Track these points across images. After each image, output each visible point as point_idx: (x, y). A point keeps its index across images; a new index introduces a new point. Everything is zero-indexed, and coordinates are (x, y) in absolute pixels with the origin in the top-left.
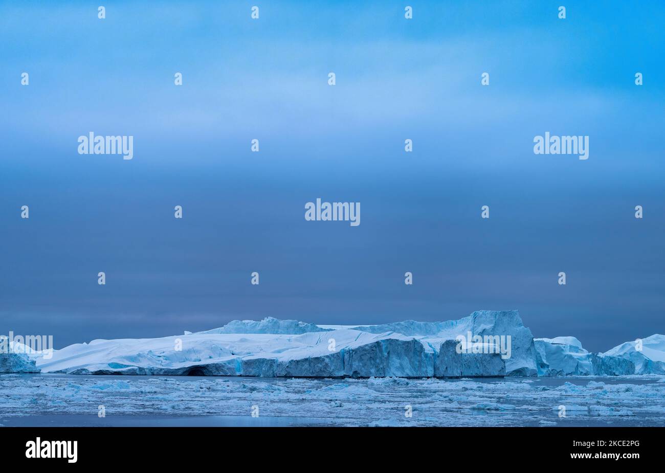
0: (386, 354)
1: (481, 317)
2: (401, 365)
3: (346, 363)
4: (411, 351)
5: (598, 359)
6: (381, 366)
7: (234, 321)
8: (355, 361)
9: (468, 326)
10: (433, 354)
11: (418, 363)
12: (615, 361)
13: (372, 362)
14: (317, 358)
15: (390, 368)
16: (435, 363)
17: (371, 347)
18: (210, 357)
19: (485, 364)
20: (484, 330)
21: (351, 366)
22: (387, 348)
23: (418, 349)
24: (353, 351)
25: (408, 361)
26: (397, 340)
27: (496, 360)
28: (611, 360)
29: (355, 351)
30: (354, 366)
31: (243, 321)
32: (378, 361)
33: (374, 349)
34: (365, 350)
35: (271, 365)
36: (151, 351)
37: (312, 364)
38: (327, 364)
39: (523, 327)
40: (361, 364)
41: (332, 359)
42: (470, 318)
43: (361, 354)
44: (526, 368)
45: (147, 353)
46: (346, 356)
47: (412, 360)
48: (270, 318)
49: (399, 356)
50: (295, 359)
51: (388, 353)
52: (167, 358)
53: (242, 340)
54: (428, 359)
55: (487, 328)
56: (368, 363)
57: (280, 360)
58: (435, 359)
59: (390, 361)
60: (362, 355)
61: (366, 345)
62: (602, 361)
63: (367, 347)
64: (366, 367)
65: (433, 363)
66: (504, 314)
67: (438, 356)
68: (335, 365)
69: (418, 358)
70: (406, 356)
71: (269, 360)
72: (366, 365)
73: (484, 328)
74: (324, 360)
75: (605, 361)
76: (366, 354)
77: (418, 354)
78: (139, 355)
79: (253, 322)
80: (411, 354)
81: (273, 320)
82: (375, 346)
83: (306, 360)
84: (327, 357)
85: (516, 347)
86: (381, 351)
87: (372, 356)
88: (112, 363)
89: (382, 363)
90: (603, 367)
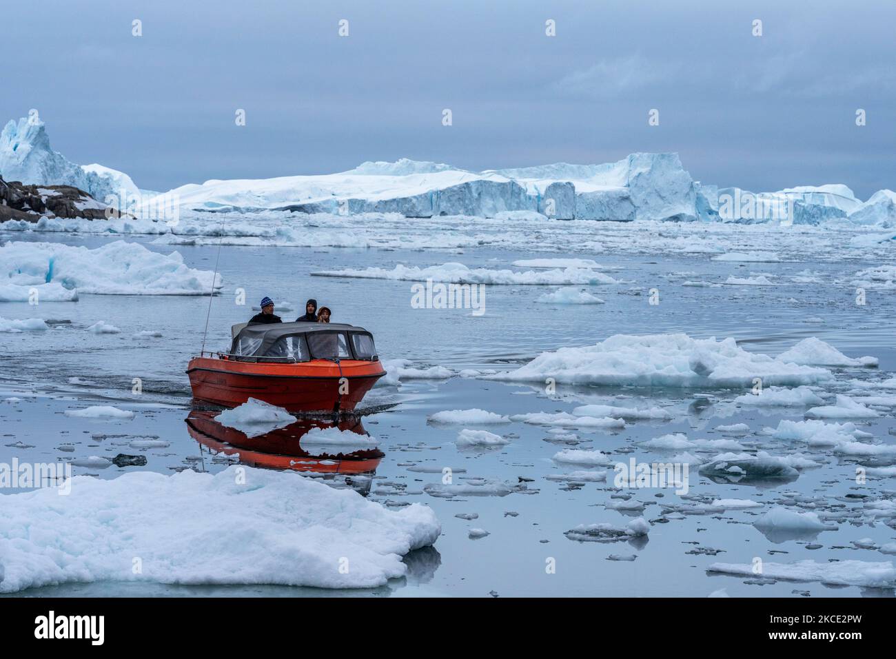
0: (475, 195)
1: (638, 159)
2: (494, 206)
3: (434, 204)
4: (507, 192)
5: (799, 207)
6: (470, 207)
7: (367, 162)
8: (442, 202)
9: (624, 169)
10: (537, 197)
11: (516, 205)
12: (820, 210)
13: (461, 202)
14: (404, 199)
15: (481, 209)
16: (538, 205)
17: (460, 188)
18: (309, 198)
19: (612, 208)
20: (640, 173)
21: (439, 206)
22: (477, 189)
23: (517, 191)
24: (441, 191)
25: (504, 203)
26: (491, 182)
27: (626, 204)
28: (815, 209)
29: (443, 192)
30: (442, 207)
31: (376, 163)
32: (467, 202)
33: (463, 189)
34: (454, 191)
35: (362, 206)
36: (250, 191)
37: (400, 205)
38: (414, 204)
39: (682, 170)
40: (449, 205)
41: (420, 199)
42: (627, 161)
43: (448, 195)
44: (684, 214)
45: (245, 192)
46: (434, 197)
47: (509, 201)
48: (405, 160)
49: (493, 196)
50: (383, 200)
51: (479, 194)
52: (266, 198)
53: (347, 182)
54: (531, 201)
55: (643, 172)
56: (457, 204)
57: (370, 201)
58: (538, 201)
59: (482, 202)
60: (451, 196)
61: (455, 186)
62: (804, 209)
63: (455, 189)
64: (454, 208)
65: (536, 206)
66: (663, 156)
67: (543, 199)
68: (423, 206)
69: (517, 200)
70: (503, 197)
71: (360, 201)
72: (454, 205)
73: (640, 171)
74: (411, 200)
75: (808, 209)
76: (454, 195)
77: (516, 195)
78: (237, 195)
79: (386, 163)
80: (508, 196)
81: (407, 161)
82: (464, 187)
83: (394, 200)
84: (415, 197)
85: (674, 192)
86: (470, 192)
87: (461, 197)
88: (209, 203)
89: (471, 204)
90: (805, 216)
